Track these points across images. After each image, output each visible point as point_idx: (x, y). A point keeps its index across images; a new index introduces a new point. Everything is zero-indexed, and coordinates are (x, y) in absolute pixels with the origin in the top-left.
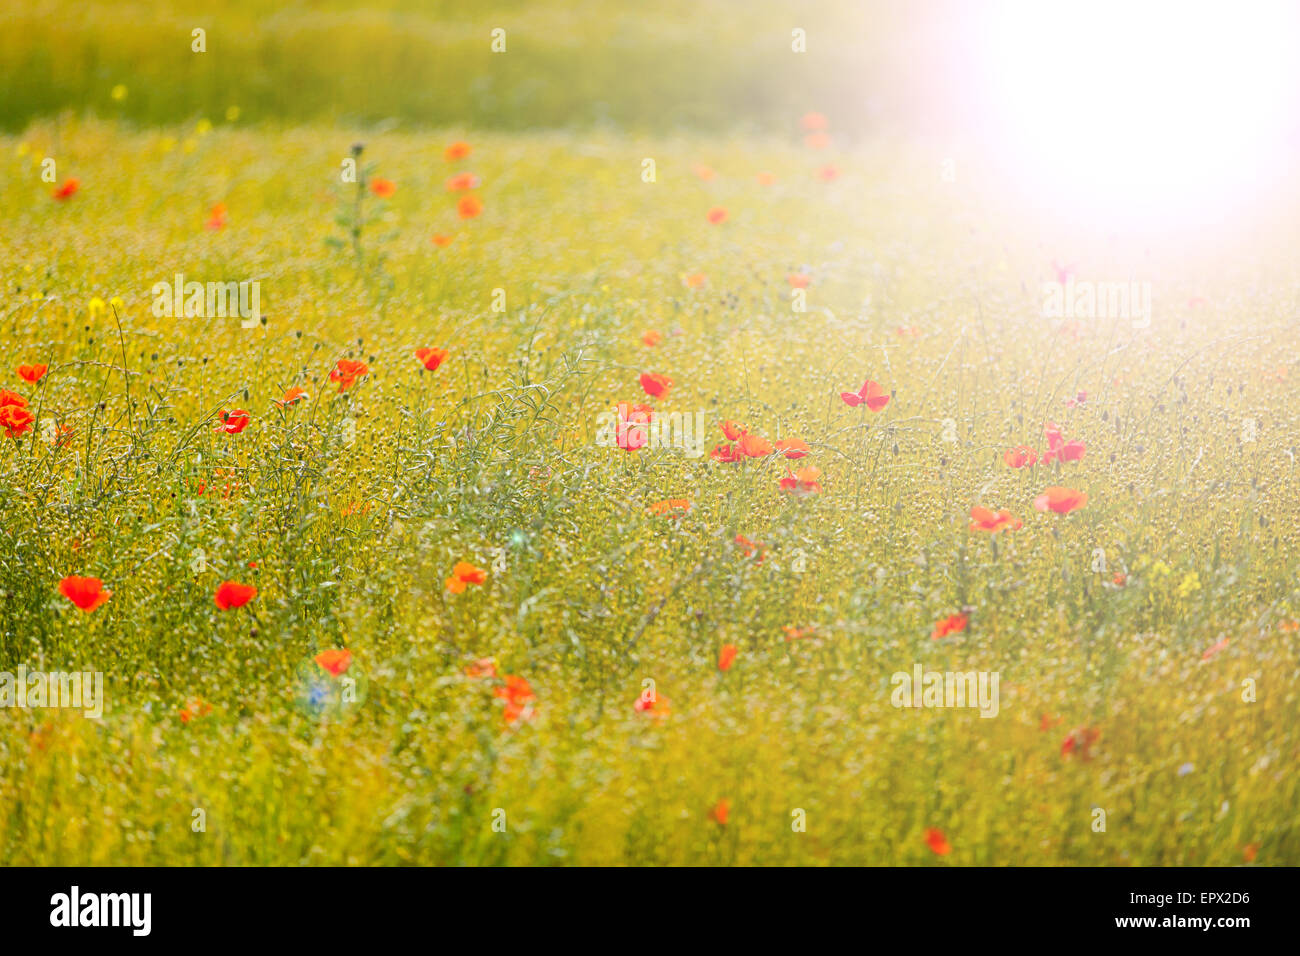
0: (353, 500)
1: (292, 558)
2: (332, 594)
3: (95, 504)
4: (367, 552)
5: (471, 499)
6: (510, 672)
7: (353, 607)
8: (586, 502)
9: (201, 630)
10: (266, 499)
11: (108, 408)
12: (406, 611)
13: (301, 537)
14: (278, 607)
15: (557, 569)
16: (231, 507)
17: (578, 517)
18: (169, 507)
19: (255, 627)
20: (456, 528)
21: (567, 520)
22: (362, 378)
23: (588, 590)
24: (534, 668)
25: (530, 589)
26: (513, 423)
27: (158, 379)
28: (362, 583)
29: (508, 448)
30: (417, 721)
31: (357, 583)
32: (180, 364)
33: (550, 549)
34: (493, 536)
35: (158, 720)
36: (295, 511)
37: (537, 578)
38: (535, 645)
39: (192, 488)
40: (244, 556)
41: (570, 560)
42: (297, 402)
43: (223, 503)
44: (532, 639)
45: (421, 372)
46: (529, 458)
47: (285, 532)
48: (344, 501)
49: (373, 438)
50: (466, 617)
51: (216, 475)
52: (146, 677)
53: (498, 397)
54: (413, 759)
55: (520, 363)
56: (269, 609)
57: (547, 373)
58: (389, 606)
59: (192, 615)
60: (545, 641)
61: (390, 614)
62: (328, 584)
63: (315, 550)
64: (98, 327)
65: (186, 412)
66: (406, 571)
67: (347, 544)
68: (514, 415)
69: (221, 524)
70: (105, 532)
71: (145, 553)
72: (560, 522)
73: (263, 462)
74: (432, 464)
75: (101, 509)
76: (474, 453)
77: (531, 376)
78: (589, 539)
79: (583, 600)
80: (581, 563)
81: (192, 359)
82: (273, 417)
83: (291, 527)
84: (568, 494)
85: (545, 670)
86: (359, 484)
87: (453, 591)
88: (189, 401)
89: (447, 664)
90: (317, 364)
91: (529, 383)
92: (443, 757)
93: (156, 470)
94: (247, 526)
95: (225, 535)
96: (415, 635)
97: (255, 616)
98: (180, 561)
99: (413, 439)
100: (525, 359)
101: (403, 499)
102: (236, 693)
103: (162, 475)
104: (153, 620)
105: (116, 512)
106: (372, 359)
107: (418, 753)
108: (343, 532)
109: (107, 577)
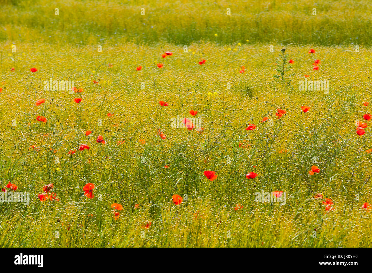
0: (282, 149)
1: (265, 165)
2: (276, 175)
3: (210, 150)
4: (286, 163)
5: (315, 149)
6: (327, 197)
7: (283, 179)
8: (348, 149)
9: (240, 185)
10: (258, 148)
11: (214, 123)
12: (297, 180)
13: (268, 159)
14: (261, 179)
15: (340, 168)
16: (248, 151)
17: (345, 154)
18: (231, 150)
19: (255, 184)
20: (311, 157)
21: (342, 154)
22: (284, 115)
23: (348, 174)
24: (333, 196)
25: (332, 174)
26: (327, 127)
27: (228, 115)
28: (285, 172)
29: (326, 134)
30: (301, 211)
31: (283, 172)
32: (233, 111)
33: (338, 163)
34: (322, 159)
35: (228, 210)
36: (266, 152)
37: (334, 171)
38: (333, 190)
39: (237, 145)
40: (252, 164)
41: (343, 166)
42: (267, 121)
43: (246, 149)
44: (333, 188)
45: (301, 113)
46: (331, 137)
47: (263, 158)
48: (280, 149)
49: (287, 132)
50: (314, 181)
51: (244, 142)
52: (225, 198)
53: (322, 120)
54: (299, 221)
55: (329, 110)
56: (259, 179)
57: (336, 113)
58: (293, 178)
59: (238, 181)
60: (337, 189)
61: (293, 181)
62: (275, 172)
63: (271, 163)
64: (210, 100)
65: (235, 124)
66: (297, 169)
67: (280, 161)
68: (327, 125)
69: (245, 155)
70: (213, 157)
71: (224, 163)
72: (340, 155)
73: (257, 138)
74: (304, 139)
75: (212, 151)
76: (316, 136)
77: (332, 114)
78: (349, 160)
79: (347, 177)
80: (347, 167)
81: (237, 109)
82: (259, 125)
83: (265, 156)
84: (342, 147)
85: (337, 196)
86: (284, 144)
87: (310, 174)
88: (236, 121)
89: (309, 195)
90: (272, 111)
91: (331, 116)
92: (308, 221)
93: (227, 140)
94: (253, 156)
95: (246, 158)
96: (300, 186)
97: (255, 181)
98: (234, 165)
99: (299, 132)
100: (330, 110)
101: (296, 149)
102: (250, 202)
103: (229, 141)
104: (227, 182)
105: (216, 152)
106: (287, 109)
107: (301, 219)
108: (279, 158)
109: (214, 170)
